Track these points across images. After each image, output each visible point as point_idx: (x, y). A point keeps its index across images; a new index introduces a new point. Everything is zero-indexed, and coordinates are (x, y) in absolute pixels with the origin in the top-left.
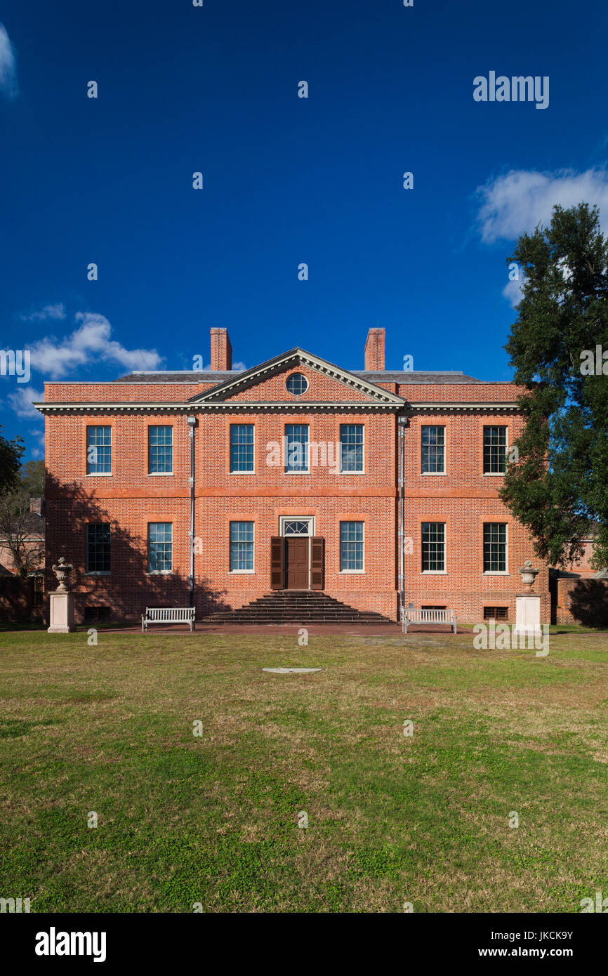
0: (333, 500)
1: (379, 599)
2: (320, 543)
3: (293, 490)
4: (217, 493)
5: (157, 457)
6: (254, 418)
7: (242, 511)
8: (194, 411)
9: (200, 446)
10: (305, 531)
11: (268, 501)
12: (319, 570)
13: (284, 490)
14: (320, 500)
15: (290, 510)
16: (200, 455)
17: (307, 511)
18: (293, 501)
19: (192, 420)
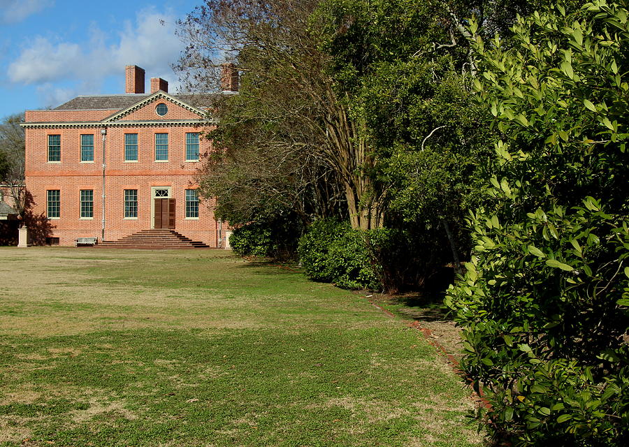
0: (181, 177)
1: (207, 234)
2: (173, 201)
3: (159, 171)
4: (116, 173)
5: (87, 154)
6: (138, 130)
7: (131, 183)
8: (105, 127)
9: (108, 146)
10: (166, 195)
11: (144, 178)
12: (172, 218)
13: (153, 172)
14: (174, 177)
15: (157, 183)
16: (108, 151)
17: (167, 183)
18: (159, 177)
19: (104, 131)
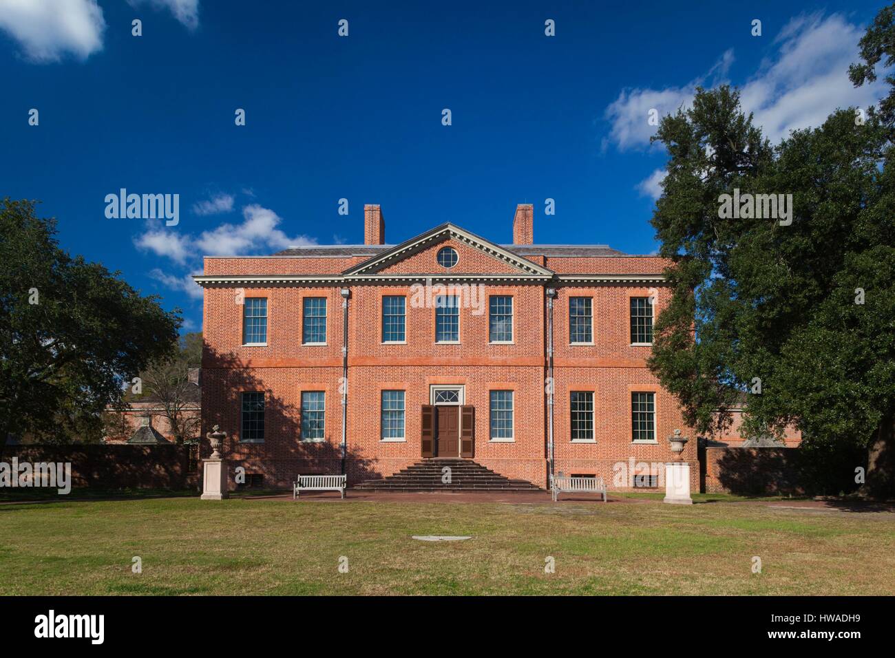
0: (483, 370)
1: (529, 467)
2: (470, 411)
3: (444, 359)
4: (369, 362)
5: (312, 328)
6: (406, 290)
7: (394, 380)
8: (348, 284)
9: (353, 316)
10: (456, 399)
11: (418, 370)
12: (469, 438)
13: (435, 360)
14: (470, 370)
15: (441, 379)
16: (353, 325)
17: (457, 380)
18: (443, 370)
19: (345, 292)
